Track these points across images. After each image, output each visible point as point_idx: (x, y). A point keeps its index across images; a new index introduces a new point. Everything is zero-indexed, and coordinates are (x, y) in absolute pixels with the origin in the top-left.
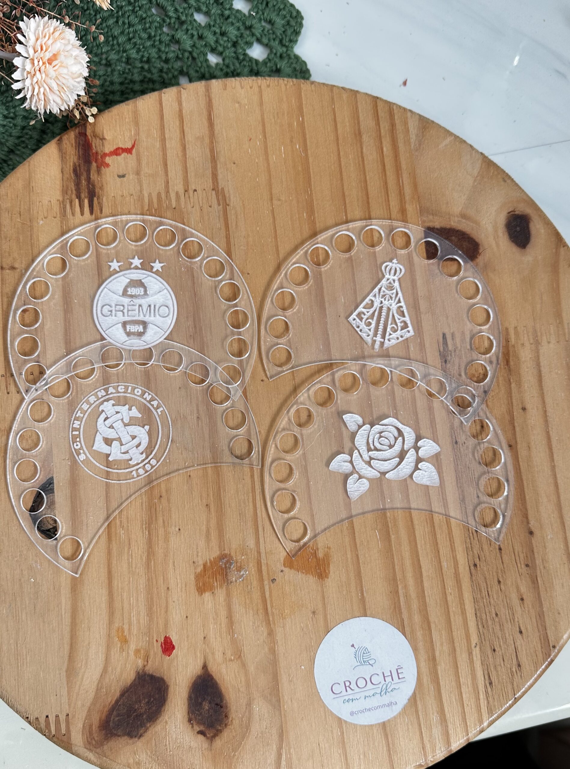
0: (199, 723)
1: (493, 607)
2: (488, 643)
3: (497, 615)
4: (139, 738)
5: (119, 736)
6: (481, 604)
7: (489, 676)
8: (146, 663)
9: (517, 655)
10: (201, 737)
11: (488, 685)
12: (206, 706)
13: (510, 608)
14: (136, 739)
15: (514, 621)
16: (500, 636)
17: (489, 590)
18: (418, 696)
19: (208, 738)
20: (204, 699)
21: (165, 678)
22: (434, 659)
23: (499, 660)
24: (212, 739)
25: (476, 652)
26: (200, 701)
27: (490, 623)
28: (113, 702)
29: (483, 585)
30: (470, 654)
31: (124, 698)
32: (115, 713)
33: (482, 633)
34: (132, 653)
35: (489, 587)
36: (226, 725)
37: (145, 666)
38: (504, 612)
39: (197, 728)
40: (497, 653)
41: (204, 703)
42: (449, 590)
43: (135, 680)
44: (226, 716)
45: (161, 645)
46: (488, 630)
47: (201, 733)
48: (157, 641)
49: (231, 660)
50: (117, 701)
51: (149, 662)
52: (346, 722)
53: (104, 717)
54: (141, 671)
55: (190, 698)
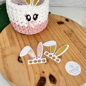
8: (41, 75)
10: (53, 84)
12: (52, 79)
21: (45, 77)
24: (55, 84)
39: (52, 83)
43: (40, 78)
45: (42, 72)
47: (53, 83)
49: (53, 72)
55: (49, 79)
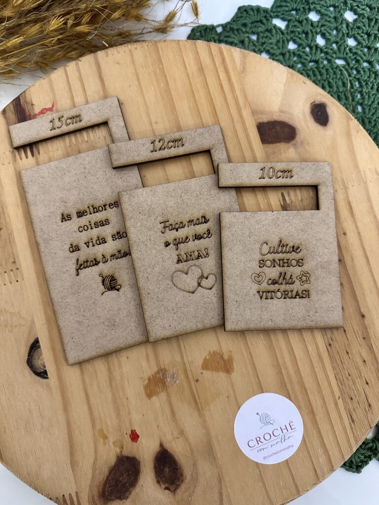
0: (164, 483)
1: (346, 371)
2: (347, 395)
3: (349, 375)
4: (126, 499)
5: (113, 500)
6: (338, 370)
7: (351, 417)
8: (122, 449)
9: (367, 400)
10: (167, 491)
11: (351, 422)
12: (167, 470)
13: (358, 368)
14: (125, 500)
15: (361, 376)
16: (354, 388)
17: (342, 359)
18: (306, 438)
19: (172, 491)
20: (165, 467)
21: (137, 457)
22: (313, 412)
23: (356, 404)
24: (174, 492)
25: (340, 402)
26: (162, 468)
27: (346, 381)
28: (105, 479)
29: (337, 358)
30: (336, 404)
31: (112, 474)
32: (107, 485)
33: (341, 389)
34: (111, 444)
35: (341, 357)
36: (182, 481)
37: (121, 452)
38: (354, 372)
39: (163, 486)
40: (353, 400)
41: (165, 469)
42: (315, 364)
43: (117, 461)
44: (182, 475)
45: (130, 436)
46: (345, 386)
47: (167, 488)
48: (127, 434)
49: (178, 438)
50: (107, 478)
51: (124, 448)
52: (262, 464)
53: (101, 490)
54: (120, 455)
55: (155, 467)
